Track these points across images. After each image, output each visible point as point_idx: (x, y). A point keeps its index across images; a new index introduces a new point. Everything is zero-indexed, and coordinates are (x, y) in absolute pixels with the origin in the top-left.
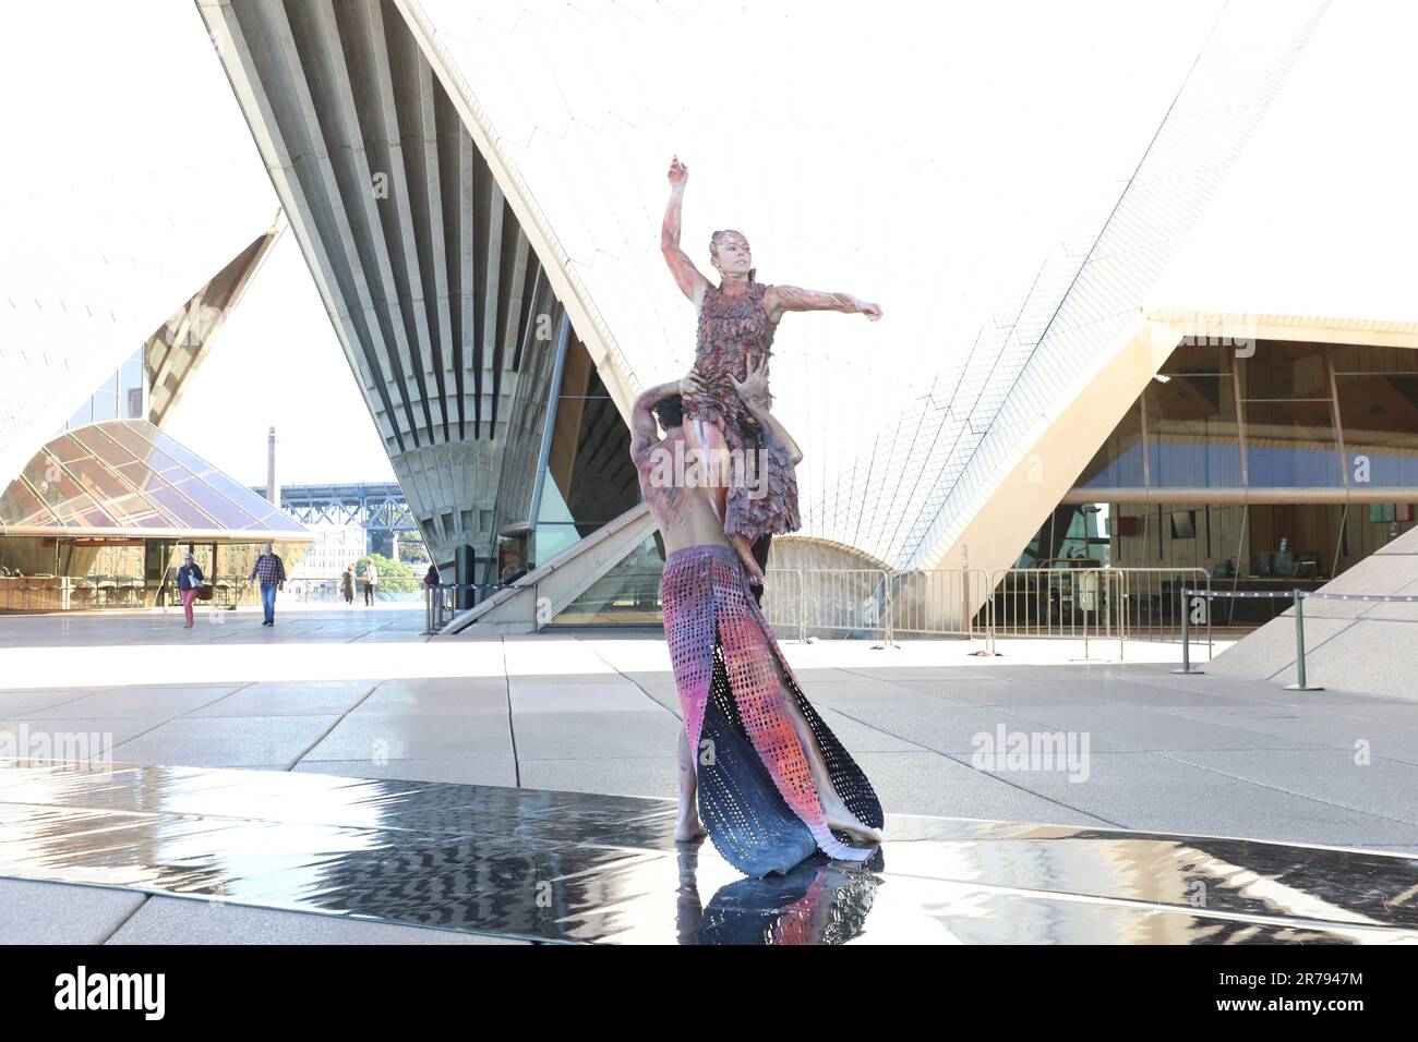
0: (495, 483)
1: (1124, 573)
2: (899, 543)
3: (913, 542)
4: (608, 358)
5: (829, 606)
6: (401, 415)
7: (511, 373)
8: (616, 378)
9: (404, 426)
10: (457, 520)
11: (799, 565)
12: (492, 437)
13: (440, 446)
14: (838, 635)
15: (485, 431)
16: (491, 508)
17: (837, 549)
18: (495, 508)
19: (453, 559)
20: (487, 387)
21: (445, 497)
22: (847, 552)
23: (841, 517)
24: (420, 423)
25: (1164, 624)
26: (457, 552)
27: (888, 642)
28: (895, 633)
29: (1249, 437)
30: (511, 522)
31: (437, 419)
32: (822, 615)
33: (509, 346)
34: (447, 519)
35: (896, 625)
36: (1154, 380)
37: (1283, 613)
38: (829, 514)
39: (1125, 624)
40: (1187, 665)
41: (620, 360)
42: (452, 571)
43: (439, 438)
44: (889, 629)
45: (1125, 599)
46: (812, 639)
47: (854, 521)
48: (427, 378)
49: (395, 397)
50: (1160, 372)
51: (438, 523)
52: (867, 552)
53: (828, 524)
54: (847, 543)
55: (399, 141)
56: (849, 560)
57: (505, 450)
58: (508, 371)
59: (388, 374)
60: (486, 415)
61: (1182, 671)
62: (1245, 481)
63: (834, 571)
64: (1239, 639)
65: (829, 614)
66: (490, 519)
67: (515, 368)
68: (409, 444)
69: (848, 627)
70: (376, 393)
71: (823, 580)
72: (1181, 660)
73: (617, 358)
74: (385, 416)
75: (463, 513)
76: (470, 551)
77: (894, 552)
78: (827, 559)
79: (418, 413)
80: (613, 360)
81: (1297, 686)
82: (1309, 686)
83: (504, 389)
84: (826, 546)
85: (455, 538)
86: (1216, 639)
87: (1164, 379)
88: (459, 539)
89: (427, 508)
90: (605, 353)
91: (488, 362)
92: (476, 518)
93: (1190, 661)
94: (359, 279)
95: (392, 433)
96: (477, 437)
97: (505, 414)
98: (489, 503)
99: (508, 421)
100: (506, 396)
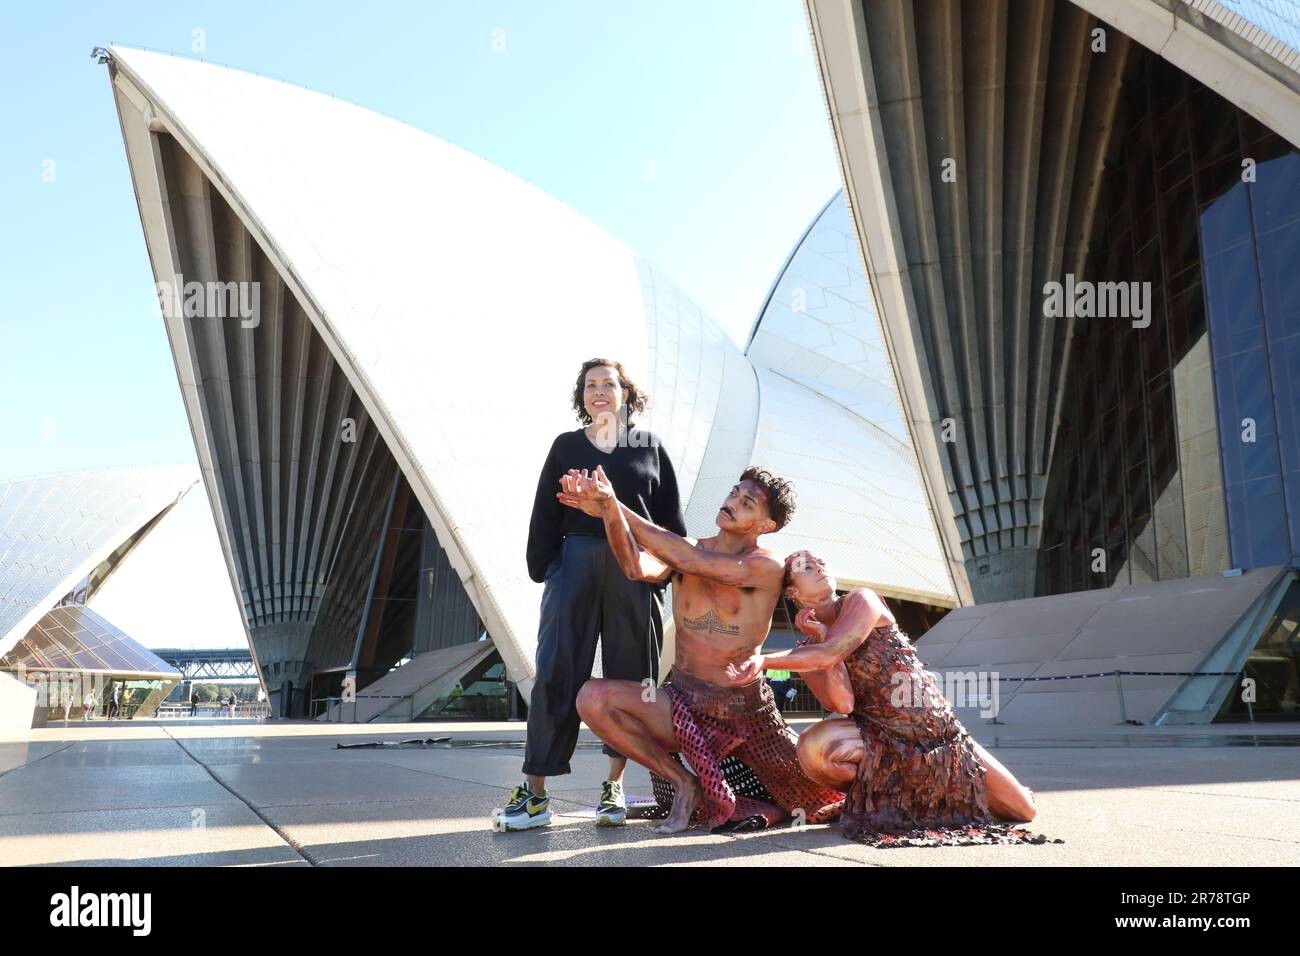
0: (305, 646)
6: (258, 607)
7: (322, 585)
9: (259, 613)
10: (282, 666)
12: (307, 619)
15: (303, 617)
16: (302, 659)
19: (279, 687)
20: (308, 592)
21: (277, 655)
24: (269, 611)
26: (283, 686)
30: (315, 668)
31: (278, 609)
33: (323, 570)
34: (277, 666)
42: (279, 694)
43: (278, 620)
49: (257, 596)
51: (271, 667)
57: (314, 628)
58: (320, 583)
59: (254, 583)
60: (305, 608)
66: (301, 667)
67: (325, 582)
68: (261, 623)
70: (246, 594)
74: (250, 607)
75: (286, 662)
76: (290, 684)
79: (268, 606)
83: (317, 593)
85: (280, 677)
88: (282, 677)
89: (267, 658)
91: (310, 578)
92: (293, 665)
94: (246, 531)
95: (252, 616)
96: (299, 619)
97: (316, 608)
98: (301, 657)
99: (317, 611)
100: (318, 598)
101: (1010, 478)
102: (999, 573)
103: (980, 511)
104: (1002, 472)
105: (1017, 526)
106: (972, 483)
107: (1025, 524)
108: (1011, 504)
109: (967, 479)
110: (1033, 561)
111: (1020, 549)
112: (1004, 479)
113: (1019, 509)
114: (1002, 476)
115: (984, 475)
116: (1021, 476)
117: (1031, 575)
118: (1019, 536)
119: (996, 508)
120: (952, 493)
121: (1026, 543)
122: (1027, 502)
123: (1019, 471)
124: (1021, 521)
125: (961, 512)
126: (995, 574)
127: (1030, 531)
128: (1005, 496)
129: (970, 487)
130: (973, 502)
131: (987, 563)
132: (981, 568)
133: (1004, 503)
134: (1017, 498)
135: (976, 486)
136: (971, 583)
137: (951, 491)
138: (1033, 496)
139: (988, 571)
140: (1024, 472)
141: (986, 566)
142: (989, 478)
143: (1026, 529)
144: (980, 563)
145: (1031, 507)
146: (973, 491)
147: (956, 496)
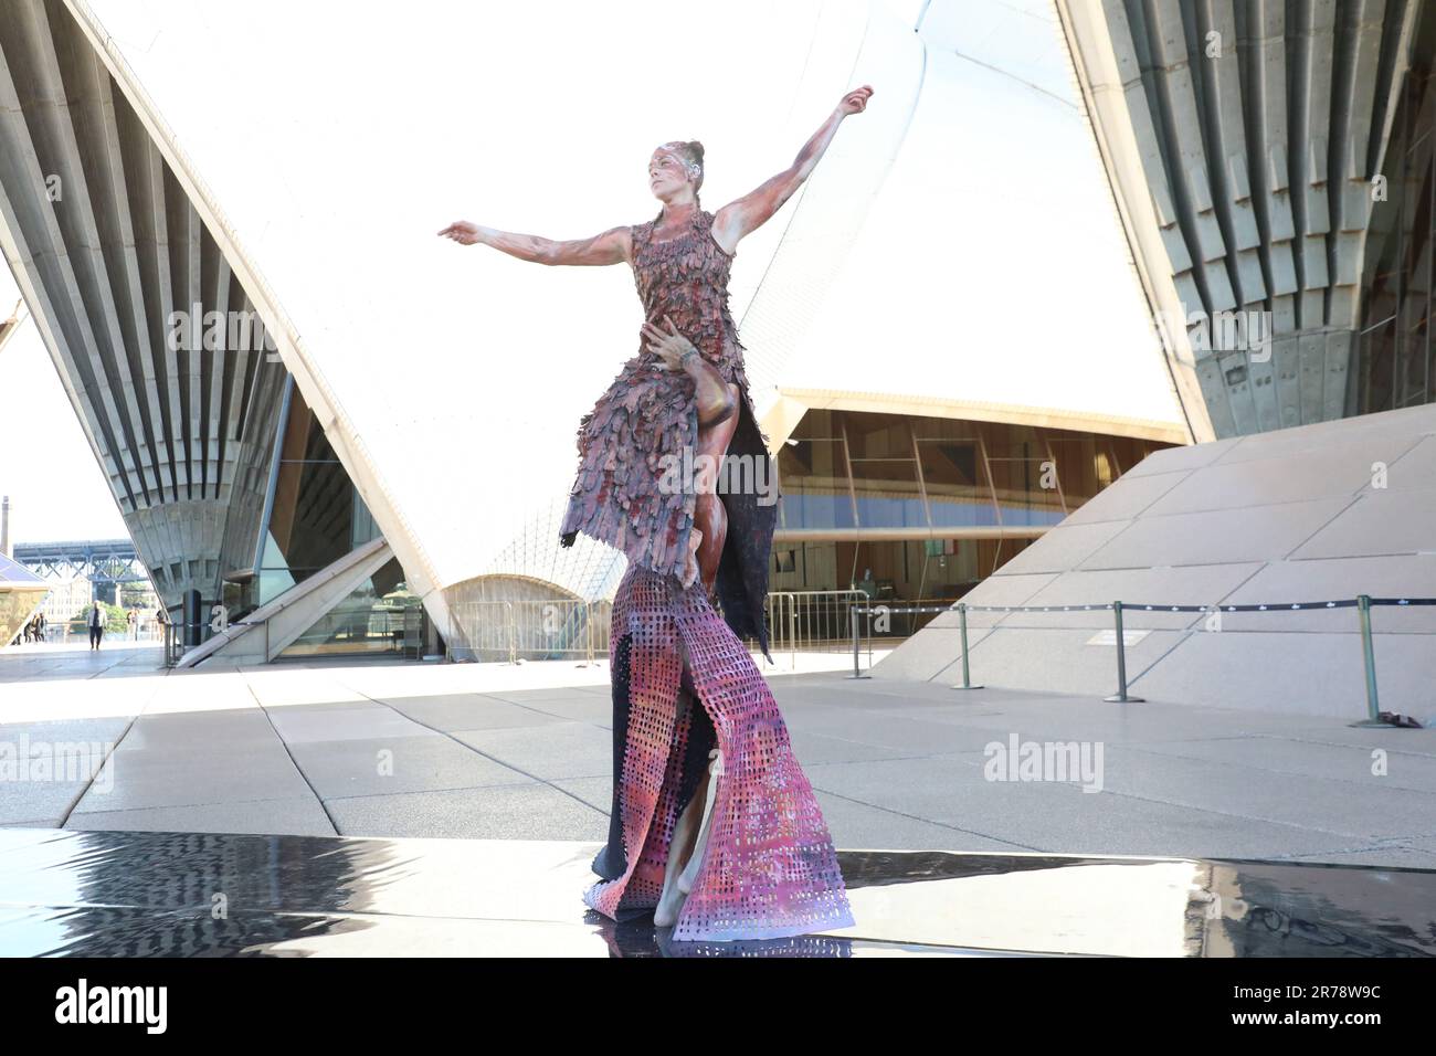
0: (219, 536)
1: (795, 597)
2: (588, 578)
3: (600, 577)
4: (335, 422)
5: (530, 633)
6: (134, 479)
7: (236, 443)
8: (342, 439)
9: (136, 488)
10: (185, 568)
11: (505, 598)
12: (217, 497)
13: (169, 505)
14: (538, 657)
15: (210, 491)
16: (216, 557)
17: (537, 584)
18: (220, 556)
19: (181, 602)
20: (213, 453)
21: (172, 552)
22: (545, 587)
23: (539, 557)
24: (152, 484)
25: (831, 638)
26: (185, 596)
27: (590, 662)
28: (595, 653)
29: (856, 489)
30: (235, 569)
31: (167, 481)
32: (524, 640)
33: (233, 419)
34: (175, 568)
35: (597, 647)
36: (786, 444)
37: (928, 625)
38: (530, 554)
39: (797, 638)
40: (857, 671)
41: (346, 424)
42: (181, 612)
43: (169, 498)
44: (590, 651)
45: (796, 619)
46: (521, 661)
47: (551, 560)
48: (158, 446)
49: (128, 462)
50: (790, 438)
51: (167, 571)
52: (561, 585)
53: (529, 563)
54: (545, 579)
55: (133, 241)
56: (547, 593)
57: (229, 508)
58: (231, 440)
59: (121, 443)
60: (212, 478)
61: (853, 676)
62: (857, 523)
63: (534, 602)
64: (895, 647)
65: (530, 640)
66: (214, 569)
67: (238, 438)
68: (142, 505)
69: (547, 650)
70: (111, 460)
71: (524, 610)
72: (853, 668)
73: (343, 422)
74: (119, 480)
75: (190, 563)
76: (197, 595)
77: (584, 585)
78: (528, 593)
79: (149, 477)
80: (340, 424)
81: (962, 685)
82: (973, 684)
83: (228, 455)
84: (528, 582)
85: (183, 584)
86: (877, 648)
87: (794, 443)
88: (187, 584)
89: (158, 558)
90: (332, 419)
91: (213, 432)
92: (202, 568)
93: (860, 668)
94: (95, 360)
95: (125, 494)
96: (203, 497)
97: (229, 477)
98: (214, 554)
99: (232, 483)
100: (230, 462)
101: (1293, 190)
102: (1268, 381)
103: (1229, 262)
104: (1275, 178)
105: (1307, 287)
106: (1210, 205)
107: (1325, 283)
108: (1295, 245)
109: (1200, 198)
110: (1341, 355)
111: (1312, 331)
112: (1280, 192)
113: (1313, 253)
114: (1275, 187)
115: (1237, 186)
116: (1317, 185)
117: (1337, 383)
118: (1311, 308)
119: (1262, 252)
120: (1169, 227)
121: (1326, 320)
122: (1329, 239)
123: (1313, 172)
124: (1315, 276)
125: (1187, 263)
126: (1259, 383)
127: (1335, 297)
128: (1281, 226)
129: (1206, 213)
130: (1211, 243)
131: (1242, 363)
132: (1229, 373)
133: (1281, 243)
134: (1308, 231)
135: (1220, 210)
136: (1209, 402)
137: (1164, 223)
138: (1343, 227)
139: (1243, 379)
140: (1324, 178)
141: (1240, 369)
142: (1247, 193)
143: (1327, 292)
144: (1227, 364)
145: (1339, 248)
146: (1213, 222)
147: (1177, 233)
